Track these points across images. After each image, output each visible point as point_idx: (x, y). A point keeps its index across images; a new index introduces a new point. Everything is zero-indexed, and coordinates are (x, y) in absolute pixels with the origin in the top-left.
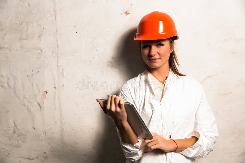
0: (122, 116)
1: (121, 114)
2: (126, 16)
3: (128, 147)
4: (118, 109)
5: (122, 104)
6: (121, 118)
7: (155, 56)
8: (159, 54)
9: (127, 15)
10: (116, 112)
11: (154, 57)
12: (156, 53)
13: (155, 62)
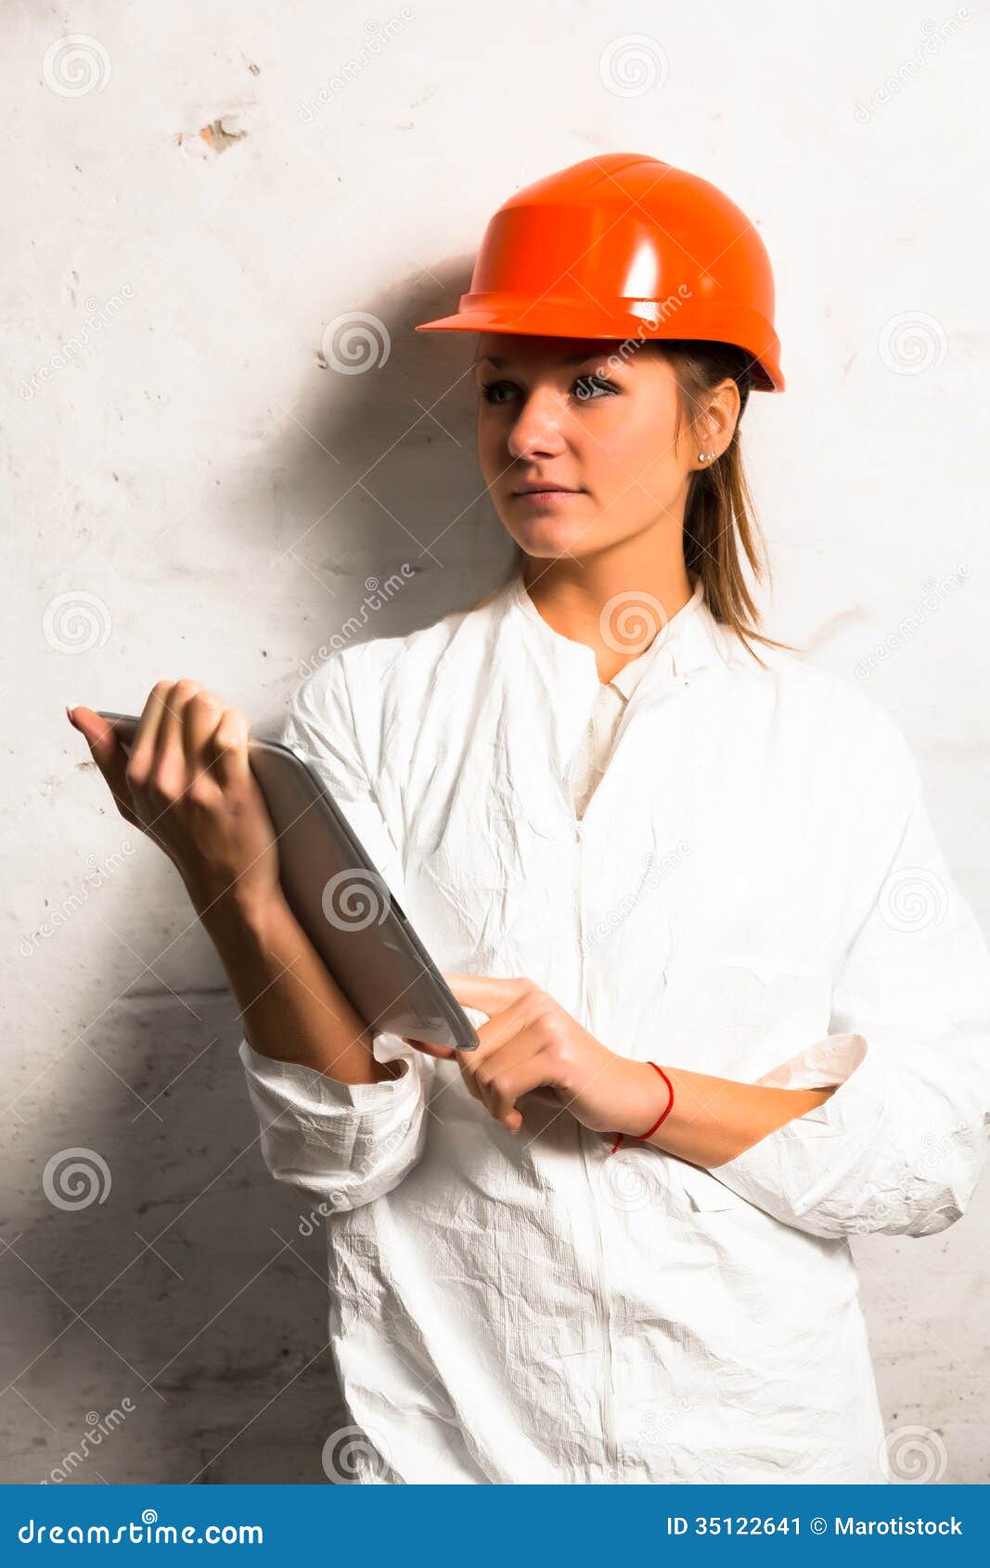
0: (238, 843)
1: (227, 821)
2: (211, 152)
3: (284, 1087)
4: (206, 789)
5: (231, 752)
6: (232, 859)
7: (545, 463)
8: (574, 450)
9: (220, 149)
10: (189, 802)
11: (540, 473)
12: (557, 446)
13: (545, 512)
